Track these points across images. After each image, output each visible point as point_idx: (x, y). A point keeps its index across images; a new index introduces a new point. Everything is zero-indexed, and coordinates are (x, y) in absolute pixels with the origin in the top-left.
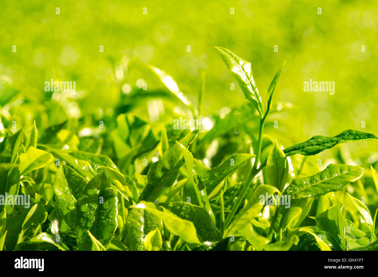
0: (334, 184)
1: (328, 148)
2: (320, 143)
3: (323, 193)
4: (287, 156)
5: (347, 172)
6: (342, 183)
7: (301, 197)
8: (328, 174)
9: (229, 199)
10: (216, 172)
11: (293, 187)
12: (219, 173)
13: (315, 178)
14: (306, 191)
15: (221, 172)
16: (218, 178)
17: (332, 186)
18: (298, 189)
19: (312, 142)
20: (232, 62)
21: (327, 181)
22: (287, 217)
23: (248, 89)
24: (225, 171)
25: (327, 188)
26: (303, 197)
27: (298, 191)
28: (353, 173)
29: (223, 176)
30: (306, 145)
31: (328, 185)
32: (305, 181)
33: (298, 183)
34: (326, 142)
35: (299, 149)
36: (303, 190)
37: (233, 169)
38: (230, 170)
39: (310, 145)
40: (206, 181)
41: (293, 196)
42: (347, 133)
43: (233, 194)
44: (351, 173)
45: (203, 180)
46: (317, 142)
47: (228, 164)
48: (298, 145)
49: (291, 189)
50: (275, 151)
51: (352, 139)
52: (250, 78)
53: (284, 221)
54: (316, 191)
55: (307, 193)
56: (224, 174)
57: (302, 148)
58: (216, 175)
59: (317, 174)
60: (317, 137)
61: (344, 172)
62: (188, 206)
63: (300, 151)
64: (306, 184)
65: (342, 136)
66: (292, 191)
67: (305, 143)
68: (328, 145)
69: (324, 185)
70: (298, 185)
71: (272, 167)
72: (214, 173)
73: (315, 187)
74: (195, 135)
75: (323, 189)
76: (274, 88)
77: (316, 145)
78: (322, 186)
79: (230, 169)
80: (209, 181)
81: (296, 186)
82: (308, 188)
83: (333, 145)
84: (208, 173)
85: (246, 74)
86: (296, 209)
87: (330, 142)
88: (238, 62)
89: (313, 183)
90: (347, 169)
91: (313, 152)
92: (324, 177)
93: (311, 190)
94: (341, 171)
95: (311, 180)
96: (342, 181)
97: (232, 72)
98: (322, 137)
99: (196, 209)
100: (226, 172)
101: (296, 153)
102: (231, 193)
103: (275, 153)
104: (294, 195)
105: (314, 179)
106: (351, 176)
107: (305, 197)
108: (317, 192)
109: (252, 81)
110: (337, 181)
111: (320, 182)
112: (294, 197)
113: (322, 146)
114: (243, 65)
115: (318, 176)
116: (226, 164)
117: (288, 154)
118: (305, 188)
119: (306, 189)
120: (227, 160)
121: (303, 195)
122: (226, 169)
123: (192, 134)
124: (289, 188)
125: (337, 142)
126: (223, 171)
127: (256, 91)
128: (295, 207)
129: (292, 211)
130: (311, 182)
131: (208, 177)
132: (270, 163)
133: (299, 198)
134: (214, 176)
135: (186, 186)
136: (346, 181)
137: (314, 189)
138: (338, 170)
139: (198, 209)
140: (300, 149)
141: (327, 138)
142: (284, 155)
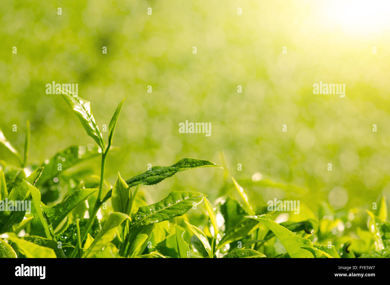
0: (178, 209)
1: (169, 176)
2: (159, 173)
3: (169, 218)
4: (130, 187)
5: (188, 198)
6: (186, 208)
7: (149, 223)
8: (171, 201)
9: (69, 236)
10: (61, 208)
11: (140, 214)
12: (63, 208)
13: (160, 205)
14: (153, 217)
15: (65, 207)
16: (62, 214)
17: (177, 211)
18: (145, 215)
19: (151, 173)
20: (73, 101)
21: (171, 207)
22: (133, 245)
23: (90, 126)
24: (69, 206)
25: (173, 213)
26: (151, 223)
27: (145, 218)
28: (194, 198)
29: (67, 211)
30: (146, 176)
31: (173, 211)
32: (151, 208)
33: (144, 210)
34: (164, 171)
35: (139, 180)
36: (150, 217)
37: (76, 204)
38: (74, 206)
39: (149, 175)
40: (51, 217)
41: (141, 223)
42: (184, 162)
43: (72, 231)
44: (193, 199)
45: (48, 216)
46: (156, 172)
47: (72, 199)
48: (138, 177)
49: (138, 216)
50: (119, 183)
51: (189, 167)
52: (91, 116)
53: (131, 248)
54: (163, 216)
55: (154, 218)
56: (68, 209)
57: (142, 179)
58: (61, 211)
59: (161, 201)
60: (155, 168)
61: (186, 198)
62: (39, 240)
63: (141, 181)
64: (152, 211)
65: (179, 165)
66: (140, 218)
67: (145, 174)
68: (168, 173)
69: (169, 211)
70: (145, 212)
71: (117, 198)
72: (59, 208)
73: (161, 213)
74: (40, 173)
75: (168, 214)
76: (115, 124)
77: (155, 175)
78: (168, 211)
79: (73, 204)
80: (54, 217)
81: (143, 213)
82: (154, 214)
83: (173, 174)
84: (54, 209)
85: (87, 112)
86: (142, 236)
87: (169, 172)
88: (78, 101)
89: (159, 209)
90: (188, 195)
91: (154, 182)
92: (168, 204)
93: (158, 216)
94: (183, 198)
95: (156, 207)
96: (185, 206)
97: (74, 110)
98: (160, 167)
99: (47, 242)
100: (70, 208)
101: (139, 184)
102: (70, 230)
103: (119, 185)
104: (142, 221)
105: (158, 205)
106: (192, 201)
107: (152, 222)
108: (163, 218)
109: (92, 118)
110: (181, 206)
111: (164, 208)
112: (143, 223)
113: (162, 176)
114: (83, 104)
115: (162, 203)
116: (70, 199)
117: (130, 185)
118: (151, 214)
119: (153, 215)
120: (71, 195)
121: (151, 221)
122: (70, 204)
123: (37, 173)
124: (137, 216)
125: (176, 171)
126: (68, 207)
127: (97, 128)
128: (141, 234)
129: (138, 238)
130: (156, 209)
131: (54, 213)
132: (115, 195)
133: (147, 224)
134: (59, 211)
135: (33, 223)
136: (189, 206)
137: (160, 215)
138: (180, 197)
139: (49, 241)
140: (141, 180)
141: (164, 168)
142: (127, 186)
